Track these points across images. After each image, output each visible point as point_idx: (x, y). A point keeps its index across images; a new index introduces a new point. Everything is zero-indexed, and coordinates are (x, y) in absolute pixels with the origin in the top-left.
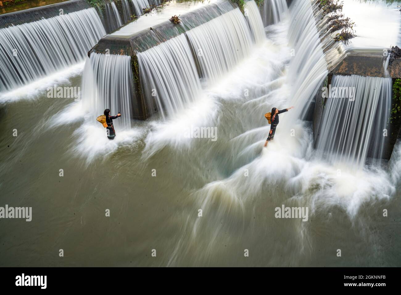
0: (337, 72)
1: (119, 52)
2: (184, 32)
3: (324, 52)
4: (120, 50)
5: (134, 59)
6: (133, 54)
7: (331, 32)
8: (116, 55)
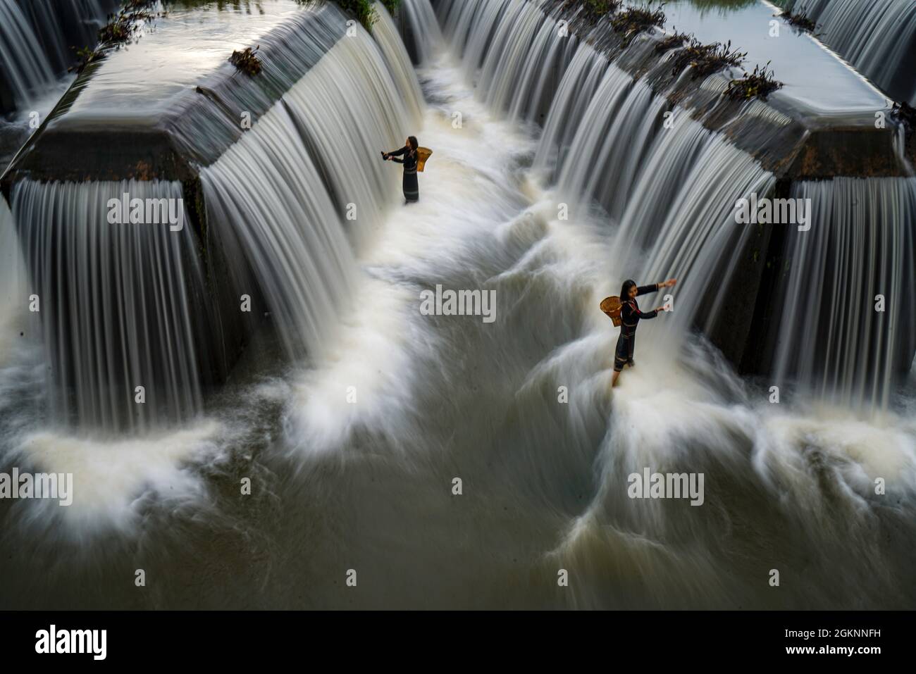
0: (798, 175)
6: (188, 175)
8: (124, 182)
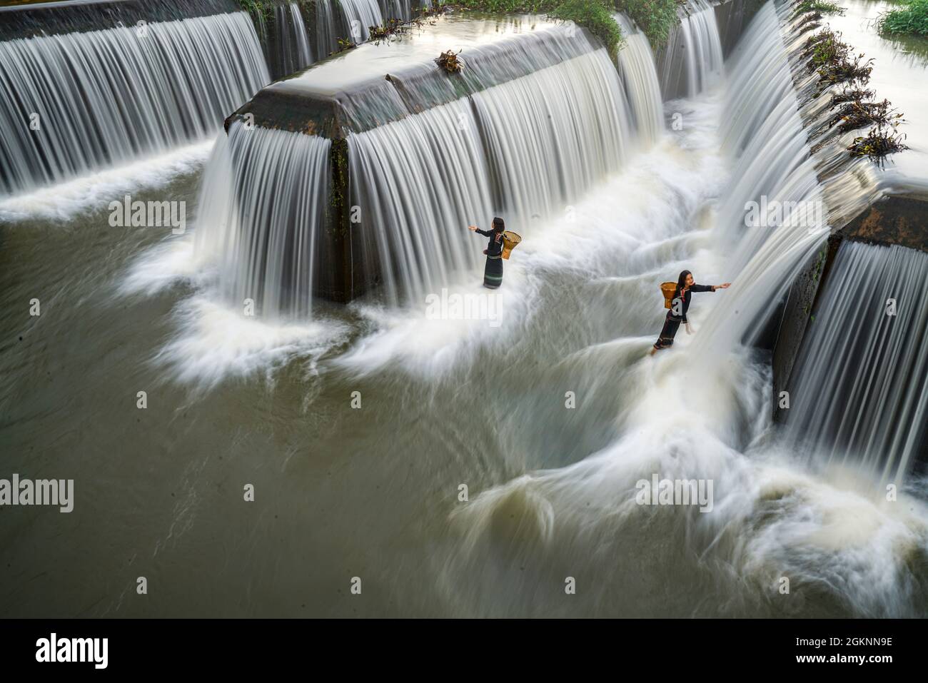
0: (854, 234)
1: (304, 126)
2: (468, 93)
3: (820, 181)
4: (307, 122)
5: (339, 148)
6: (339, 136)
7: (841, 133)
8: (296, 133)
